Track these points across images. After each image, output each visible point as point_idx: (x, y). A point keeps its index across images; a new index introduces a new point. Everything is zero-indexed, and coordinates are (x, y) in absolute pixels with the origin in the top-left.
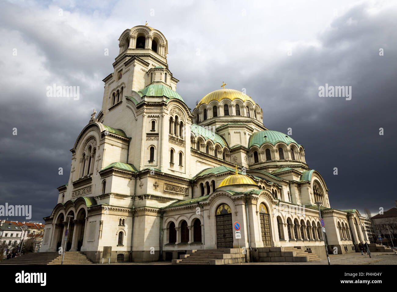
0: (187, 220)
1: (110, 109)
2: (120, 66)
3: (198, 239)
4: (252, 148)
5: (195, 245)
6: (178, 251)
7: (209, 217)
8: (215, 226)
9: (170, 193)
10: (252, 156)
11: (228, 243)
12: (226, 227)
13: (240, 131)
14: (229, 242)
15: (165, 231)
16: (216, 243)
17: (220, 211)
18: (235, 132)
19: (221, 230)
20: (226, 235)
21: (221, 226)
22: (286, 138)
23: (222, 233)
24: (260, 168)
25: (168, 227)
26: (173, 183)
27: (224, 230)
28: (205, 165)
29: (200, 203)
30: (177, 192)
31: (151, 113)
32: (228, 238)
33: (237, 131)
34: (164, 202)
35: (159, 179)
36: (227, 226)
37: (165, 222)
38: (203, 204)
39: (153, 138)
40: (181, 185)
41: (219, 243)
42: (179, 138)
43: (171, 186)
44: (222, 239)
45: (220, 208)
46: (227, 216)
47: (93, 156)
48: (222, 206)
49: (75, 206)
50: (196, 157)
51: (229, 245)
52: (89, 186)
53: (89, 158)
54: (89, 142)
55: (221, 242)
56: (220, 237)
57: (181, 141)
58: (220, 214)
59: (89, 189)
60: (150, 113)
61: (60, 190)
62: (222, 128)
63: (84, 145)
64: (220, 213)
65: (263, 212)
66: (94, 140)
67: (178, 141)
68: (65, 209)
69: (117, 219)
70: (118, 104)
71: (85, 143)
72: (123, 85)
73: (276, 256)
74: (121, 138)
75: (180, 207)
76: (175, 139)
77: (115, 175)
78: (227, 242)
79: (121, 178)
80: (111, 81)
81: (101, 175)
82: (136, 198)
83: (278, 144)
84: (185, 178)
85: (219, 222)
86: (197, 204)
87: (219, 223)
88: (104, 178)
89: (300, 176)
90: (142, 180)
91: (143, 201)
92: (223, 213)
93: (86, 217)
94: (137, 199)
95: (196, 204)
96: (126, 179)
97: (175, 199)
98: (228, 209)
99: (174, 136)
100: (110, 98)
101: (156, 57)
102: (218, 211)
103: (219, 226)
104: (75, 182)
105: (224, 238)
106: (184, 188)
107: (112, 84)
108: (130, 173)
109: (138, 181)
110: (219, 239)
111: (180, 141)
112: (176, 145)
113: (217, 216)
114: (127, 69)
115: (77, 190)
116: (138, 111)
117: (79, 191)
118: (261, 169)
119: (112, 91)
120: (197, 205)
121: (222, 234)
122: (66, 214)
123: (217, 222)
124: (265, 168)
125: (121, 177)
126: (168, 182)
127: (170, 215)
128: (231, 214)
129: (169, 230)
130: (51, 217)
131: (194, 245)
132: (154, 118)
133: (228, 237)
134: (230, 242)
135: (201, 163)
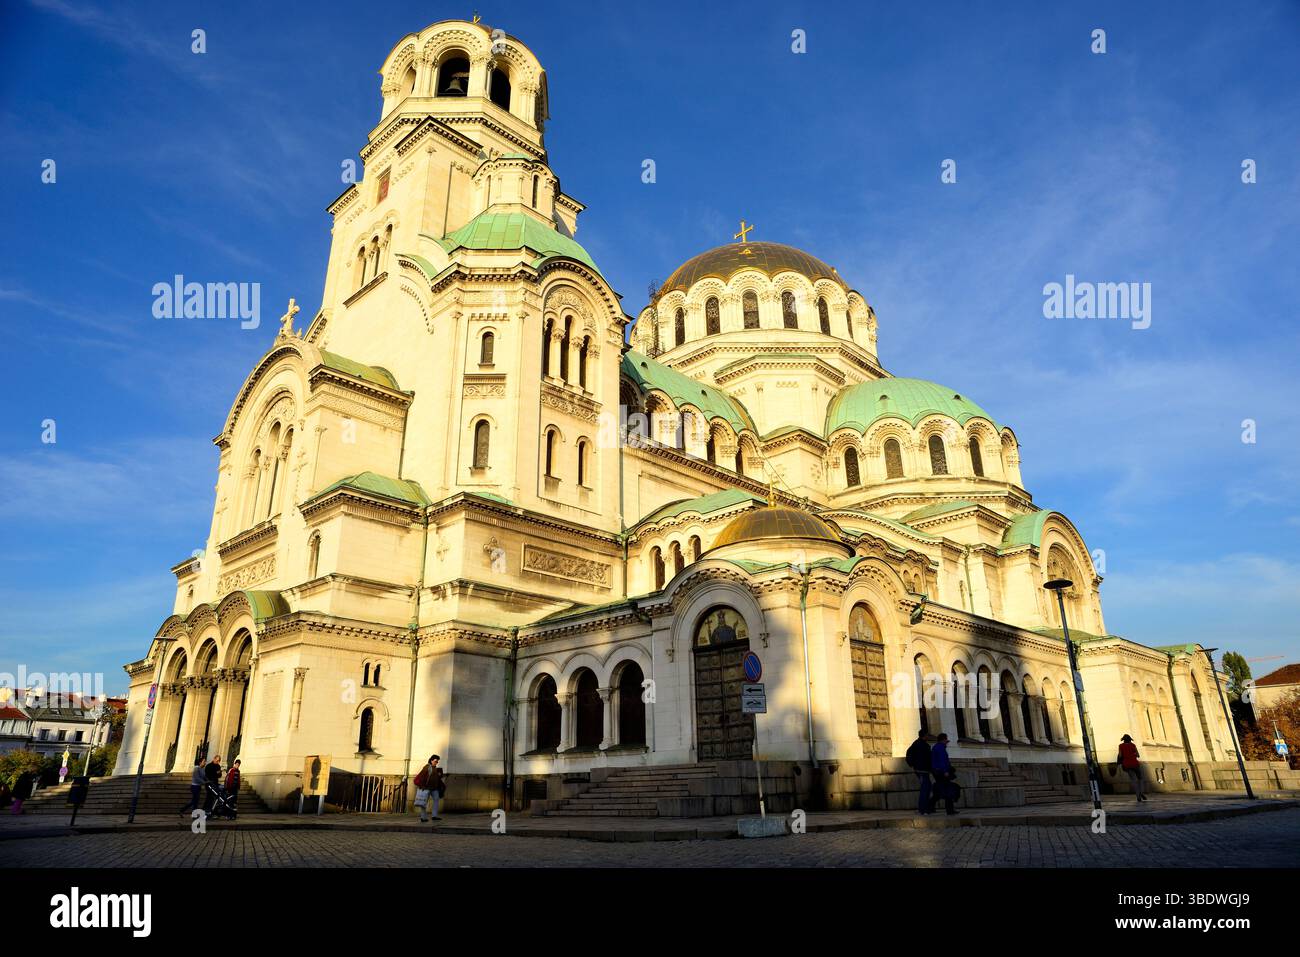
0: (597, 670)
1: (347, 303)
2: (383, 156)
3: (634, 732)
4: (837, 435)
5: (624, 753)
6: (565, 774)
7: (671, 653)
8: (691, 684)
9: (545, 579)
10: (836, 464)
11: (736, 745)
12: (731, 687)
13: (797, 379)
14: (739, 741)
15: (524, 709)
16: (696, 747)
17: (710, 631)
18: (778, 383)
19: (714, 699)
20: (728, 717)
21: (712, 684)
22: (956, 401)
23: (715, 710)
24: (866, 502)
25: (535, 694)
26: (555, 544)
27: (721, 699)
28: (672, 489)
29: (640, 606)
30: (569, 575)
31: (482, 305)
32: (737, 726)
33: (787, 379)
34: (522, 610)
35: (502, 528)
36: (734, 685)
37: (523, 679)
38: (650, 610)
39: (484, 390)
40: (585, 552)
41: (704, 747)
42: (578, 390)
43: (549, 555)
44: (718, 731)
45: (709, 623)
46: (732, 649)
47: (285, 456)
48: (716, 614)
49: (219, 621)
50: (639, 458)
51: (738, 753)
52: (267, 557)
53: (273, 463)
54: (273, 410)
55: (712, 743)
56: (708, 725)
57: (585, 402)
58: (709, 643)
59: (268, 565)
60: (478, 306)
61: (180, 574)
62: (736, 369)
63: (257, 423)
64: (708, 639)
65: (864, 639)
66: (288, 400)
67: (576, 401)
68: (190, 635)
69: (356, 664)
70: (375, 283)
71: (262, 415)
72: (392, 221)
73: (904, 787)
74: (376, 391)
75: (573, 624)
76: (564, 396)
77: (350, 515)
78: (732, 742)
79: (373, 526)
80: (356, 208)
81: (304, 514)
82: (422, 593)
83: (926, 421)
84: (597, 530)
85: (706, 670)
86: (631, 612)
87: (705, 674)
88: (313, 526)
89: (1001, 531)
90: (443, 532)
91: (446, 602)
92: (719, 640)
93: (254, 656)
94: (427, 597)
95: (628, 612)
96: (388, 529)
97: (561, 600)
98: (736, 624)
99: (559, 383)
100: (349, 265)
101: (504, 126)
102: (704, 633)
103: (707, 685)
104: (225, 544)
105: (722, 727)
106: (593, 562)
107: (356, 220)
108: (405, 507)
109: (432, 534)
110: (706, 732)
111: (583, 404)
112: (568, 417)
113: (697, 651)
114: (403, 167)
115: (232, 572)
116: (435, 300)
117: (238, 576)
118: (870, 505)
119: (358, 241)
120: (631, 615)
121: (713, 714)
122: (192, 649)
123: (698, 671)
124: (882, 505)
125: (371, 520)
126: (537, 539)
127: (540, 652)
128: (746, 642)
129: (536, 703)
130: (146, 664)
131: (618, 753)
132: (490, 323)
133: (733, 723)
134: (744, 741)
135: (656, 481)
